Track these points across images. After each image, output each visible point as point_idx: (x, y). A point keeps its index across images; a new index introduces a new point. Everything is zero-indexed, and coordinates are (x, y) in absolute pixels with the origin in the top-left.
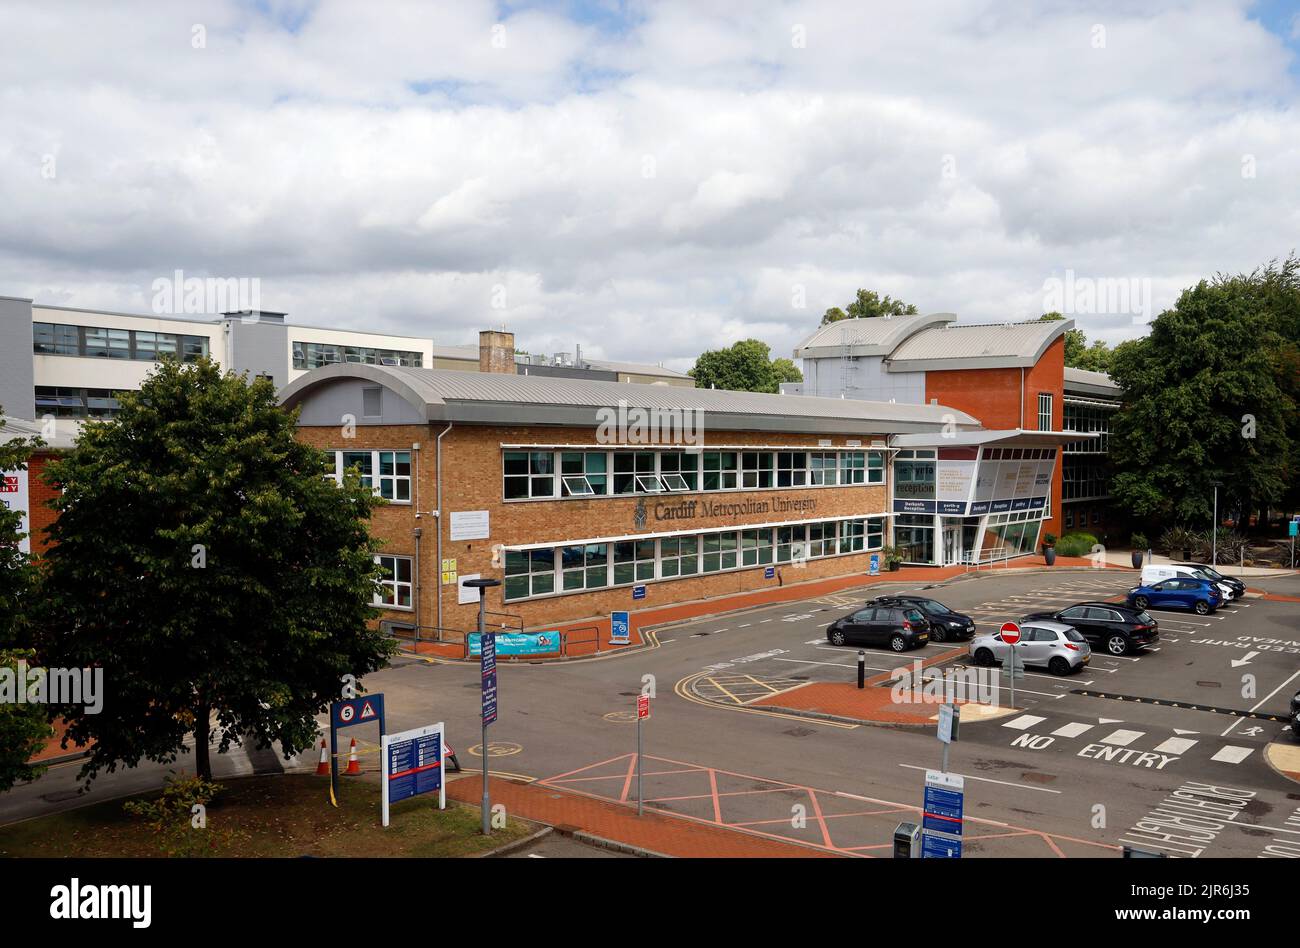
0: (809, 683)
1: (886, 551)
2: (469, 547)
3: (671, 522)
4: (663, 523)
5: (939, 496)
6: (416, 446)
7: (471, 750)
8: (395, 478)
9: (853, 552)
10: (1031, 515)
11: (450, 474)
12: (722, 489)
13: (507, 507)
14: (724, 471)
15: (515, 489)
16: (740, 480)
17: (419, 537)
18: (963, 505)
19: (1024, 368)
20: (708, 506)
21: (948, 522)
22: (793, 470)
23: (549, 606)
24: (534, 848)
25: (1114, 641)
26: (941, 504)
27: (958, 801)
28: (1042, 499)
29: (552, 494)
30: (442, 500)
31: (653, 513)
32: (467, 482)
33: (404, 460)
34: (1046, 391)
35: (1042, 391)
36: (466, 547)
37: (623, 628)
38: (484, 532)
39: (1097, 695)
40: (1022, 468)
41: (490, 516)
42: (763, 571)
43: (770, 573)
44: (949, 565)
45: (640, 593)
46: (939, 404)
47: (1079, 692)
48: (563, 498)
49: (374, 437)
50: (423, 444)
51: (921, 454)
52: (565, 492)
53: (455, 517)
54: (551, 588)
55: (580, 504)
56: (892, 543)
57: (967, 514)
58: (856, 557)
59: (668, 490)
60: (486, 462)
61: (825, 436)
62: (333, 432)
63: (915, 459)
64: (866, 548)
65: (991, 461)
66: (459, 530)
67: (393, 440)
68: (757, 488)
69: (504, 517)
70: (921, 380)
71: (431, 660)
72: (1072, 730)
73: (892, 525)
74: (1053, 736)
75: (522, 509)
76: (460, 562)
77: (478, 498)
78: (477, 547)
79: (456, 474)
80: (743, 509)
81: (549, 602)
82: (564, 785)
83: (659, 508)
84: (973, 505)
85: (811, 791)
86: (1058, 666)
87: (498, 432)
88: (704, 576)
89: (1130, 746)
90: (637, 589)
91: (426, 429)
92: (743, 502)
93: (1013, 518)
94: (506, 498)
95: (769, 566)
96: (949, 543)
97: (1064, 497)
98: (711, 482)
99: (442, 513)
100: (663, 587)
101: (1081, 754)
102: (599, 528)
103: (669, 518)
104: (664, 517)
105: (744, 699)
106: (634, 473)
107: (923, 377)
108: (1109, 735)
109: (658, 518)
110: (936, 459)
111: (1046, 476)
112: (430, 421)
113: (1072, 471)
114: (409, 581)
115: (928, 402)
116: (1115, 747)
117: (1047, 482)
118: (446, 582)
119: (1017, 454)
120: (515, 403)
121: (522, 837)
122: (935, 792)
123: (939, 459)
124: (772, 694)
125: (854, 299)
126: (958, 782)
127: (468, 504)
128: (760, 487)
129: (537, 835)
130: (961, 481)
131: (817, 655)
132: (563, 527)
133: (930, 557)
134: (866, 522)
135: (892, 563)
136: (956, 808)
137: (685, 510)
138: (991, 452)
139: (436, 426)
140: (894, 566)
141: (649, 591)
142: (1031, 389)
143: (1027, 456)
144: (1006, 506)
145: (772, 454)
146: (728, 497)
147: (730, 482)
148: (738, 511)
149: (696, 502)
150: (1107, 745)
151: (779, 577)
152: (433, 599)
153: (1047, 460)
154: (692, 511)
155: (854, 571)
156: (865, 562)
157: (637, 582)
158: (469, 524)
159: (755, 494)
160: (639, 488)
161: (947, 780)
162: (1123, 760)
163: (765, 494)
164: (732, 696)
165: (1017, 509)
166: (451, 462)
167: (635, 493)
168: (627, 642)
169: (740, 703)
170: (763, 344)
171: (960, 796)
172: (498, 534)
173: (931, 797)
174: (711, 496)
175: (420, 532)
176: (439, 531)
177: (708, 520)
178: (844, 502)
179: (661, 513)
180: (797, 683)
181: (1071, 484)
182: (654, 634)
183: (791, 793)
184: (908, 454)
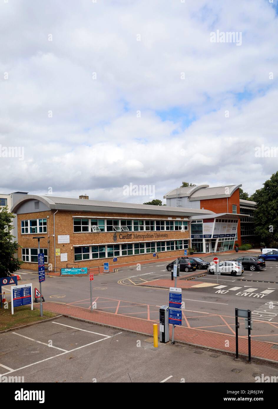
0: (157, 280)
1: (189, 249)
2: (64, 245)
3: (124, 240)
4: (122, 240)
5: (204, 233)
6: (48, 217)
7: (50, 297)
8: (43, 226)
9: (179, 249)
10: (231, 239)
11: (58, 224)
12: (139, 230)
13: (75, 234)
14: (140, 226)
15: (77, 229)
16: (145, 228)
17: (49, 243)
18: (211, 235)
19: (228, 198)
20: (135, 235)
21: (207, 240)
22: (161, 226)
23: (88, 263)
24: (55, 320)
25: (252, 267)
26: (204, 235)
27: (180, 297)
28: (235, 234)
29: (88, 231)
30: (55, 232)
31: (119, 237)
32: (63, 227)
33: (45, 221)
34: (234, 204)
35: (233, 204)
36: (63, 245)
37: (107, 267)
38: (68, 241)
39: (245, 280)
40: (228, 225)
41: (70, 237)
42: (152, 254)
43: (155, 255)
44: (208, 253)
45: (116, 260)
46: (204, 209)
47: (239, 280)
48: (92, 232)
49: (37, 215)
50: (50, 216)
51: (198, 222)
52: (92, 231)
53: (59, 237)
54: (88, 258)
55: (97, 234)
56: (191, 247)
57: (212, 238)
58: (181, 251)
59: (123, 231)
60: (69, 221)
61: (170, 216)
62: (27, 215)
63: (197, 223)
64: (183, 248)
65: (218, 223)
66: (61, 241)
67: (42, 216)
68: (150, 231)
69: (74, 237)
70: (199, 203)
71: (51, 276)
72: (235, 289)
73: (191, 242)
74: (228, 290)
75: (79, 235)
76: (61, 250)
77: (66, 232)
78: (66, 246)
79: (59, 225)
80: (146, 236)
81: (88, 262)
82: (73, 305)
83: (121, 236)
84: (214, 235)
85: (148, 306)
86: (234, 274)
87: (72, 213)
88: (135, 255)
89: (252, 292)
90: (114, 259)
91: (51, 212)
92: (146, 235)
93: (226, 239)
94: (74, 232)
95: (154, 253)
96: (207, 247)
97: (241, 235)
98: (136, 229)
99: (55, 235)
100: (122, 258)
101: (237, 294)
102: (103, 241)
103: (124, 238)
104: (122, 238)
105: (136, 284)
106: (113, 226)
107: (200, 202)
108: (246, 289)
109: (120, 239)
110: (202, 223)
111: (235, 228)
112: (51, 209)
113: (243, 227)
114: (47, 255)
115: (201, 208)
116: (248, 293)
117: (236, 229)
118: (57, 255)
119: (226, 221)
120: (76, 205)
121: (52, 317)
122: (173, 294)
123: (203, 222)
124: (146, 282)
125: (182, 185)
126: (180, 290)
127: (63, 233)
128: (151, 230)
129: (57, 317)
130: (210, 228)
131: (163, 273)
132: (92, 240)
133: (202, 251)
134: (183, 241)
135: (191, 252)
136: (179, 299)
137: (129, 236)
138: (218, 220)
139: (53, 211)
140: (192, 254)
141: (118, 259)
142: (230, 204)
143: (229, 222)
144: (223, 236)
145: (154, 221)
146: (141, 233)
147: (142, 228)
148: (144, 237)
149: (132, 234)
150: (245, 292)
151: (158, 256)
152: (53, 260)
153: (235, 223)
154: (130, 237)
155: (180, 255)
156: (183, 253)
157: (114, 257)
158: (64, 239)
159: (149, 232)
160: (114, 230)
161: (176, 290)
162: (250, 296)
163: (152, 232)
164: (134, 283)
165: (227, 237)
166: (58, 221)
167: (113, 231)
168: (108, 271)
169: (135, 284)
170: (160, 201)
171: (181, 295)
172: (72, 241)
173: (171, 296)
174: (136, 233)
175: (49, 241)
176: (55, 241)
177: (135, 239)
178: (176, 235)
179: (121, 237)
180: (154, 280)
181: (243, 231)
182: (117, 270)
183: (142, 306)
184: (195, 222)
